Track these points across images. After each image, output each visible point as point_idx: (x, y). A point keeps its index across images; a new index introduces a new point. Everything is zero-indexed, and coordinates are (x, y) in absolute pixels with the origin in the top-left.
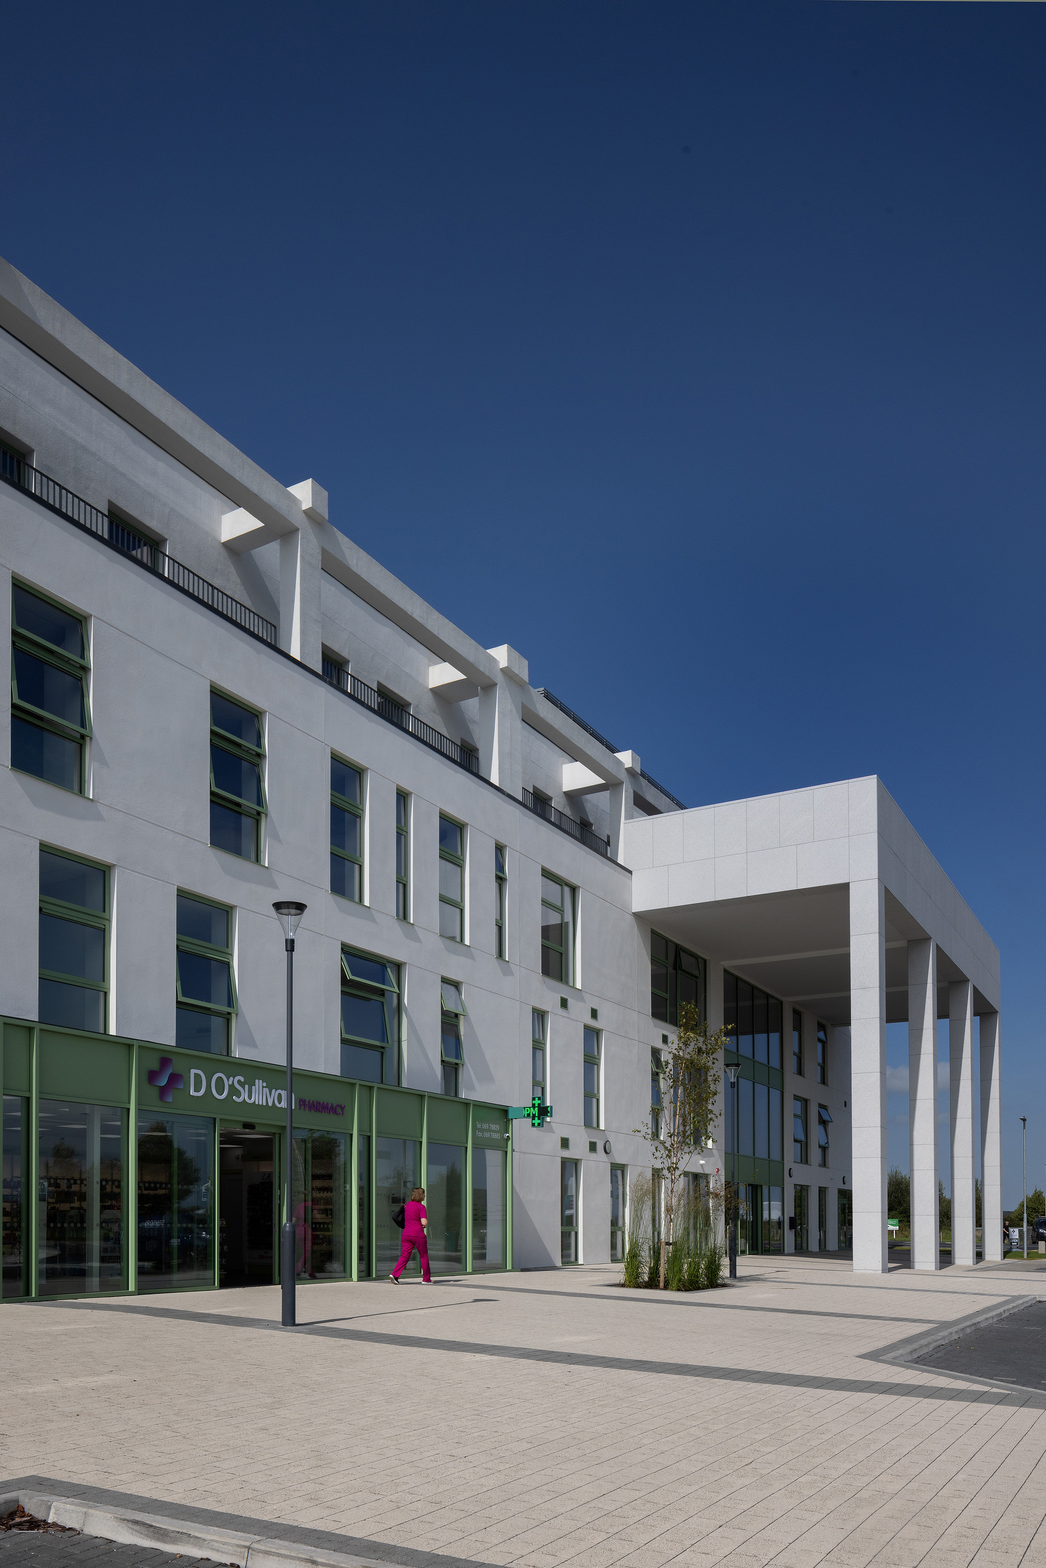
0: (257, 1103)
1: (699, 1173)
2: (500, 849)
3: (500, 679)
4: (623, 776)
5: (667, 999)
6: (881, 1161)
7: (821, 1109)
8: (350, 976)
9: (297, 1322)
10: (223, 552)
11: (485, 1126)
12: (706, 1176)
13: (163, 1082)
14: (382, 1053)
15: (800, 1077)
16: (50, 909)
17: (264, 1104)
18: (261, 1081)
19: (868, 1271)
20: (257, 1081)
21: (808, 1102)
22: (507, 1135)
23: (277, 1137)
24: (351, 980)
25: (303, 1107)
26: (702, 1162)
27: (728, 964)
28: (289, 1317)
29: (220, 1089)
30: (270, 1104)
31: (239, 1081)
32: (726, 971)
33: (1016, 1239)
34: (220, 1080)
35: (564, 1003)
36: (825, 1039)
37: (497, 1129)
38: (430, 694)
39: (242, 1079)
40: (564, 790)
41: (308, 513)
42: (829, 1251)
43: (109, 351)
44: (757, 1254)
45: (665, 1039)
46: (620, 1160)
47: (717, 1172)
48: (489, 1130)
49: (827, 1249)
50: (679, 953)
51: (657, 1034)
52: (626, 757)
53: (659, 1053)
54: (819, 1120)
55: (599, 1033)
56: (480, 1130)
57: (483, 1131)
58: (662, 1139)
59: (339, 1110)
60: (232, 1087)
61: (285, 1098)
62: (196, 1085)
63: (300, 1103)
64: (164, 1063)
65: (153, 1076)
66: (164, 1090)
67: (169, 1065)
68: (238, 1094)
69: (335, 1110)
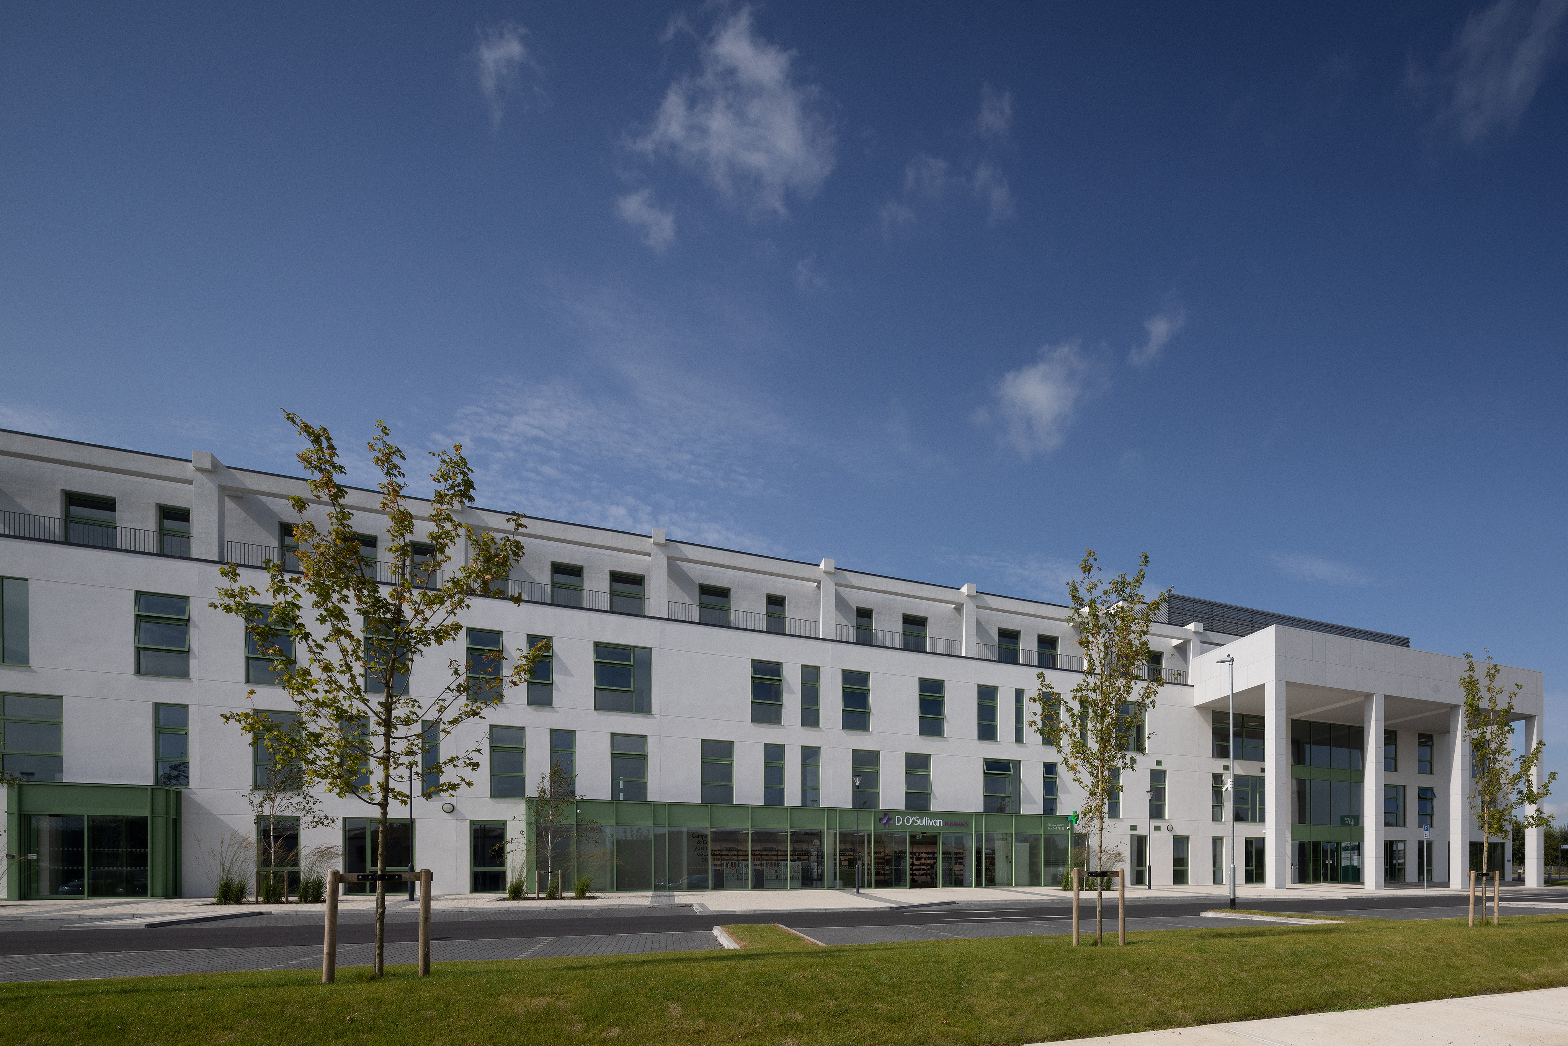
4: (1191, 636)
5: (1227, 746)
7: (1422, 790)
8: (987, 771)
11: (1054, 825)
13: (885, 821)
14: (1010, 799)
15: (1395, 773)
16: (858, 769)
21: (1405, 787)
22: (1069, 828)
23: (938, 836)
24: (988, 773)
27: (1296, 716)
32: (1293, 720)
35: (1133, 761)
36: (1431, 744)
37: (1062, 825)
40: (1173, 645)
45: (1226, 768)
46: (1180, 833)
48: (1056, 827)
50: (1244, 719)
51: (1218, 766)
52: (1191, 627)
53: (1221, 776)
54: (1419, 797)
55: (1164, 772)
56: (1050, 827)
57: (1052, 827)
58: (1223, 820)
59: (965, 825)
60: (913, 821)
61: (938, 822)
62: (898, 821)
63: (946, 823)
64: (885, 815)
65: (881, 820)
66: (885, 824)
67: (887, 816)
68: (917, 823)
69: (962, 825)
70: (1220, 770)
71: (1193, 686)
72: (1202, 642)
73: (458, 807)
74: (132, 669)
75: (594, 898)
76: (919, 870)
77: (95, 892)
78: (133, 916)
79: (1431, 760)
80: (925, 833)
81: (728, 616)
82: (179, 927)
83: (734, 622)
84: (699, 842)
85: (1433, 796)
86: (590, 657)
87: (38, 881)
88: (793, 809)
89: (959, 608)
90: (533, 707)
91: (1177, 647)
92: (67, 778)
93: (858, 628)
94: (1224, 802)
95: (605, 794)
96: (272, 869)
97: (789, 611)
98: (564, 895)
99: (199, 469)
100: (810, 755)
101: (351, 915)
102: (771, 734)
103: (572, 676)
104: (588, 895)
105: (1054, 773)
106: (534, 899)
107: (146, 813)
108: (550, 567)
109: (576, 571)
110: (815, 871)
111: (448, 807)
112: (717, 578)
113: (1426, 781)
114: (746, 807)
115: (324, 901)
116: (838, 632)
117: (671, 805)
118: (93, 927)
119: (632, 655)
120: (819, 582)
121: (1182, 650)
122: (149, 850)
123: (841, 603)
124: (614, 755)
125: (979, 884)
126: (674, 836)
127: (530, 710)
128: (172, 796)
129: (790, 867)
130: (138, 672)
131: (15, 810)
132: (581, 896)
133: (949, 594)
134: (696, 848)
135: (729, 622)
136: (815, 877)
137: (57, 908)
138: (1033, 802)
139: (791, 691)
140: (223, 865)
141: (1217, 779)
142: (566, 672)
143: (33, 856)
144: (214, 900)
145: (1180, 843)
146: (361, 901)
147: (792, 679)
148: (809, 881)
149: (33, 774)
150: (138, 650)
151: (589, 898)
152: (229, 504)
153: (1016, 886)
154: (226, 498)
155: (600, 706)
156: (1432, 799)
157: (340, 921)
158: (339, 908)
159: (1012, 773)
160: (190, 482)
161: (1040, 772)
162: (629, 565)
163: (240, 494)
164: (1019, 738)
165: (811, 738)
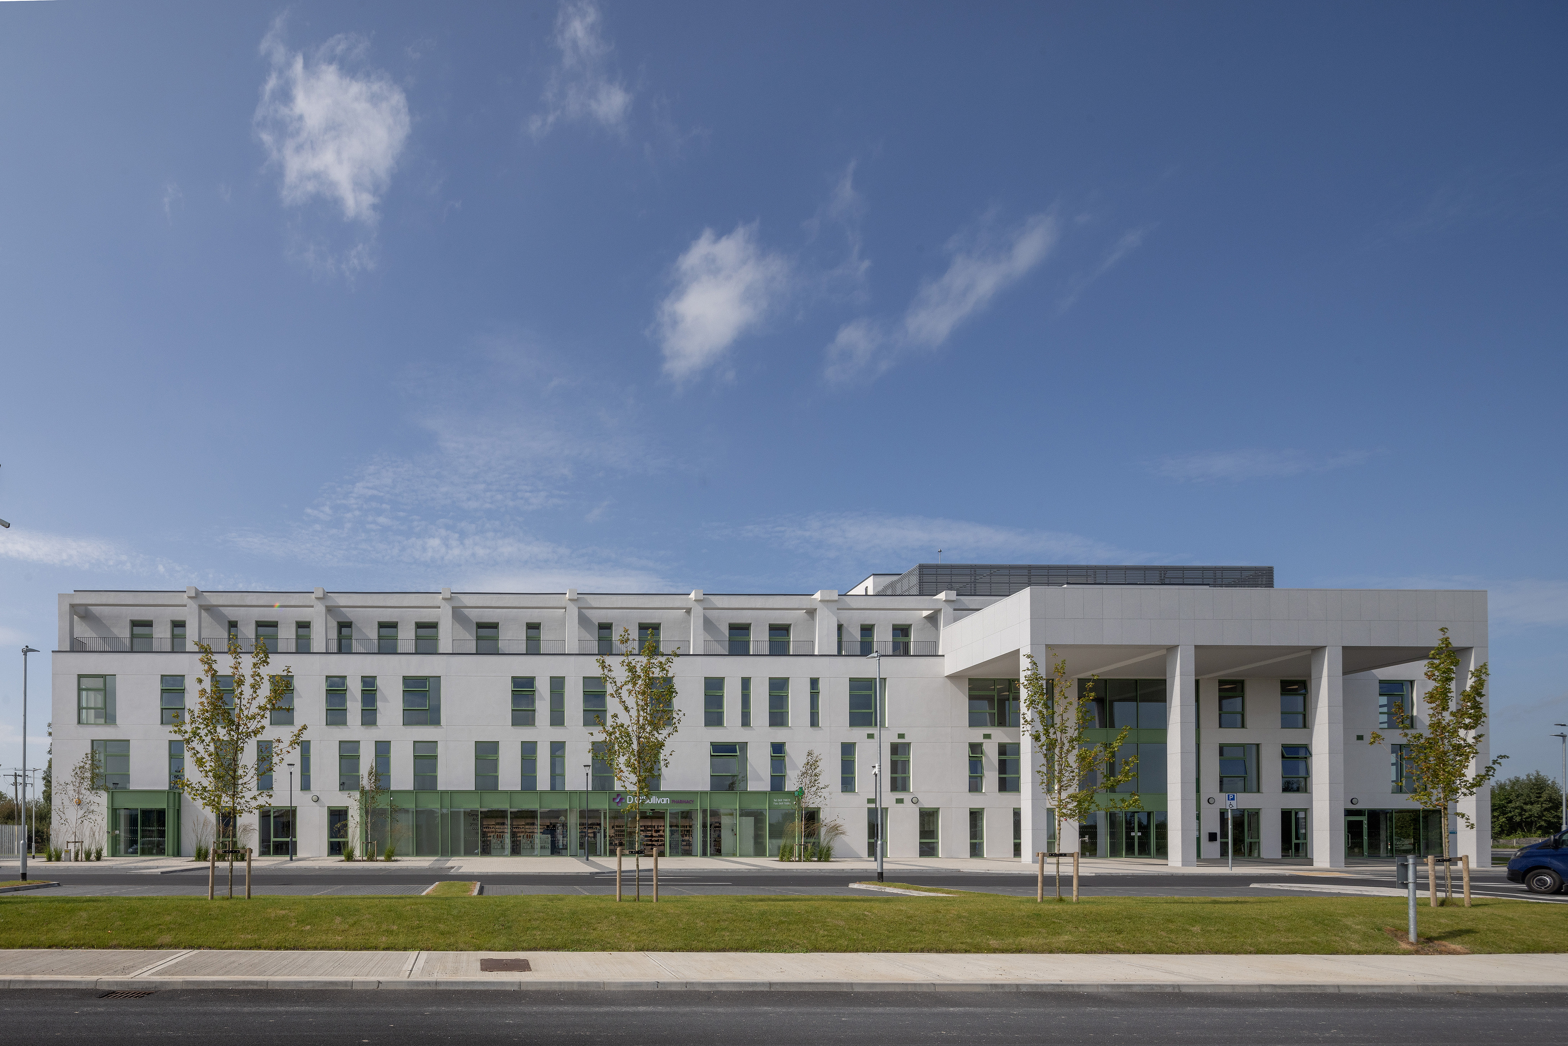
0: (658, 803)
2: (815, 681)
3: (819, 606)
4: (941, 606)
8: (714, 754)
13: (619, 800)
14: (736, 777)
18: (662, 797)
21: (1260, 745)
22: (795, 803)
23: (665, 812)
25: (675, 803)
30: (665, 803)
31: (654, 798)
34: (647, 798)
35: (871, 736)
36: (1304, 692)
40: (923, 616)
45: (985, 736)
46: (927, 806)
52: (942, 596)
53: (980, 745)
54: (1283, 757)
55: (909, 744)
57: (778, 802)
58: (983, 791)
59: (691, 802)
60: (643, 800)
61: (665, 800)
62: (630, 801)
63: (673, 801)
64: (618, 795)
65: (614, 799)
66: (619, 802)
67: (620, 796)
68: (647, 801)
69: (688, 802)
70: (979, 739)
71: (943, 656)
72: (955, 610)
73: (321, 798)
74: (159, 722)
75: (396, 861)
76: (658, 841)
77: (143, 853)
78: (158, 867)
79: (1305, 710)
80: (654, 810)
81: (497, 644)
82: (174, 874)
83: (502, 648)
84: (474, 819)
85: (1308, 755)
86: (400, 687)
87: (119, 845)
88: (542, 792)
89: (689, 611)
90: (365, 727)
91: (928, 618)
92: (132, 787)
93: (600, 639)
94: (985, 772)
95: (410, 786)
96: (221, 840)
97: (545, 635)
98: (378, 858)
99: (189, 597)
100: (557, 748)
101: (258, 869)
102: (526, 734)
103: (389, 702)
104: (393, 858)
105: (783, 752)
106: (360, 861)
107: (165, 806)
108: (377, 626)
109: (394, 625)
110: (561, 842)
111: (315, 798)
112: (488, 616)
113: (1293, 737)
114: (506, 792)
115: (246, 860)
116: (581, 647)
117: (452, 792)
118: (140, 873)
119: (428, 683)
120: (565, 608)
121: (933, 619)
122: (166, 828)
123: (583, 621)
124: (416, 757)
125: (704, 854)
126: (454, 815)
127: (363, 728)
128: (177, 795)
129: (540, 838)
130: (162, 723)
131: (110, 807)
132: (389, 859)
133: (678, 601)
134: (471, 824)
135: (498, 649)
136: (561, 847)
137: (126, 862)
138: (759, 778)
139: (543, 699)
140: (197, 837)
141: (975, 748)
142: (385, 700)
143: (117, 832)
144: (194, 859)
146: (264, 860)
147: (543, 688)
148: (556, 850)
149: (118, 784)
150: (162, 709)
151: (393, 861)
152: (204, 614)
153: (741, 856)
154: (202, 610)
155: (407, 723)
156: (1306, 758)
157: (252, 873)
158: (252, 865)
159: (738, 754)
160: (185, 606)
161: (768, 751)
162: (427, 616)
163: (209, 608)
164: (746, 721)
165: (558, 735)
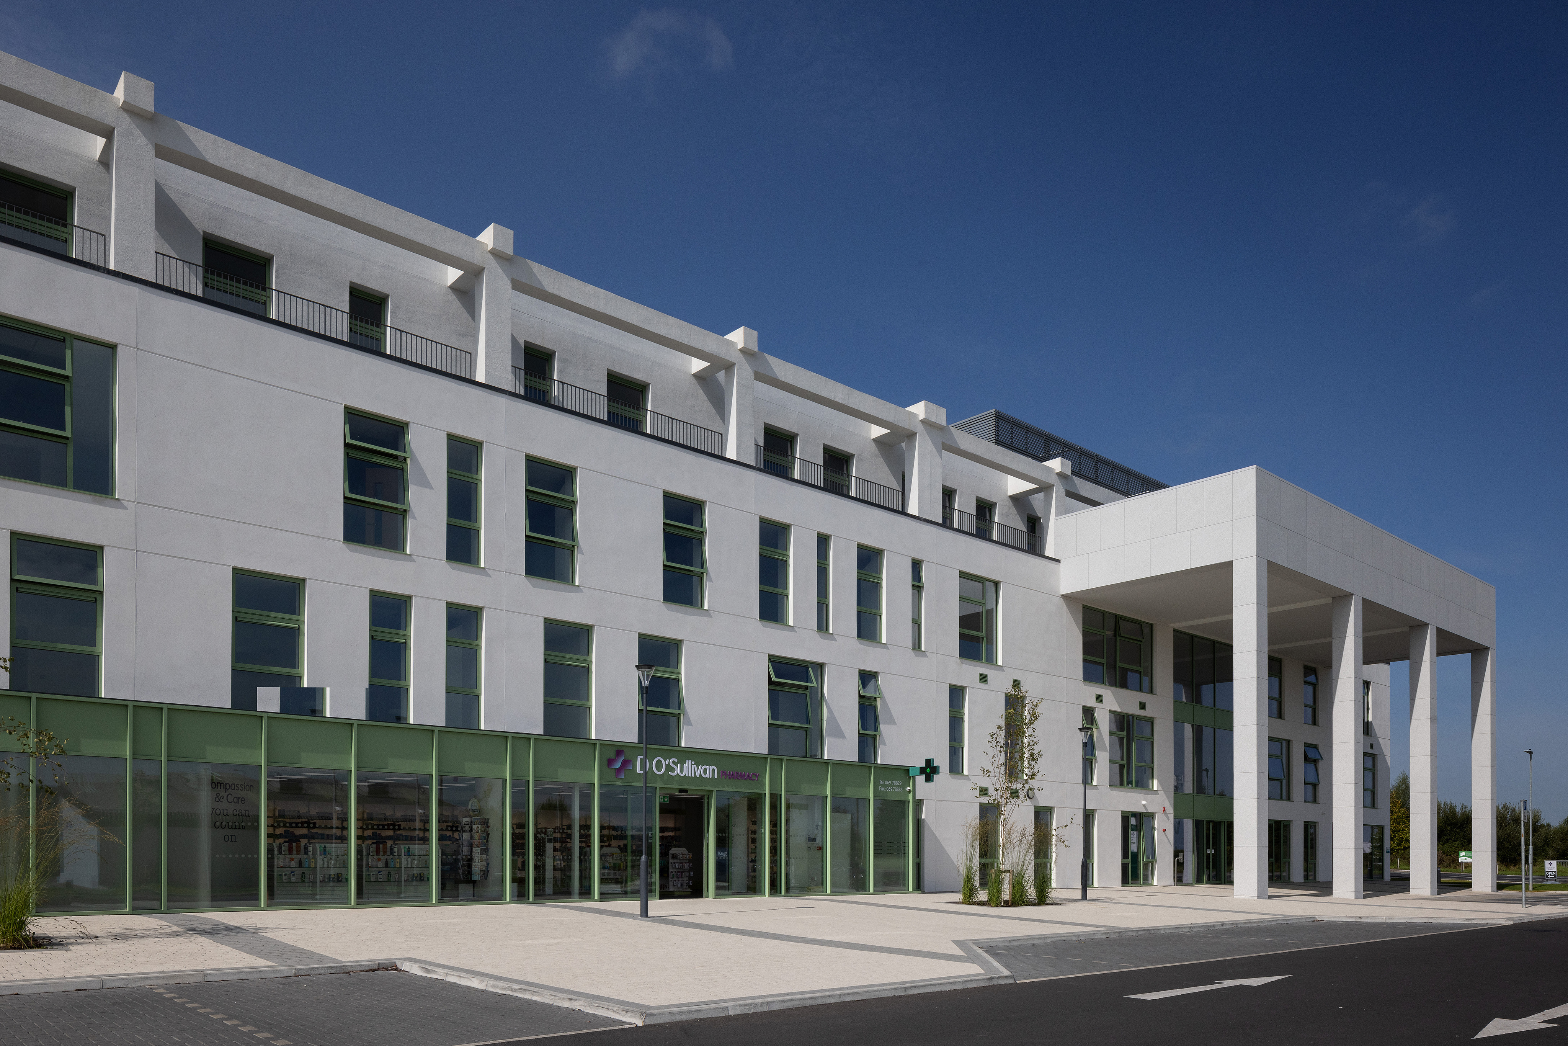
0: (687, 775)
1: (1143, 812)
2: (916, 566)
3: (920, 429)
4: (1054, 480)
5: (1104, 664)
6: (1258, 801)
7: (1307, 748)
8: (774, 679)
9: (649, 915)
10: (694, 380)
11: (888, 783)
12: (1151, 816)
13: (618, 765)
14: (806, 731)
15: (1280, 720)
16: (551, 659)
17: (693, 776)
18: (690, 761)
19: (1246, 898)
20: (687, 761)
21: (1291, 742)
22: (909, 788)
23: (706, 798)
24: (775, 682)
25: (724, 777)
26: (1144, 802)
27: (1179, 626)
28: (645, 912)
29: (659, 767)
30: (698, 776)
31: (673, 762)
32: (1175, 631)
33: (1554, 872)
34: (659, 761)
35: (983, 678)
36: (1316, 682)
37: (900, 784)
38: (873, 443)
39: (676, 761)
40: (1009, 494)
41: (743, 351)
42: (1318, 882)
43: (591, 289)
44: (1220, 884)
45: (1099, 698)
46: (1043, 803)
47: (1163, 811)
48: (892, 786)
49: (1317, 880)
50: (1119, 622)
51: (1088, 693)
53: (1092, 711)
54: (1305, 759)
55: (1023, 698)
56: (882, 786)
58: (1096, 783)
60: (668, 766)
61: (710, 771)
62: (641, 767)
63: (723, 773)
64: (619, 752)
65: (610, 762)
66: (618, 771)
67: (623, 754)
68: (673, 770)
69: (749, 778)
70: (1092, 703)
71: (1059, 561)
72: (1067, 492)
79: (1315, 704)
80: (685, 791)
81: (265, 295)
83: (278, 311)
85: (1319, 757)
94: (1099, 753)
100: (464, 622)
102: (383, 571)
105: (873, 688)
112: (244, 229)
116: (513, 379)
117: (176, 710)
124: (15, 584)
135: (266, 307)
139: (425, 483)
141: (1088, 713)
145: (1042, 816)
147: (428, 460)
156: (1317, 761)
159: (812, 684)
161: (853, 685)
164: (822, 623)
165: (464, 587)
